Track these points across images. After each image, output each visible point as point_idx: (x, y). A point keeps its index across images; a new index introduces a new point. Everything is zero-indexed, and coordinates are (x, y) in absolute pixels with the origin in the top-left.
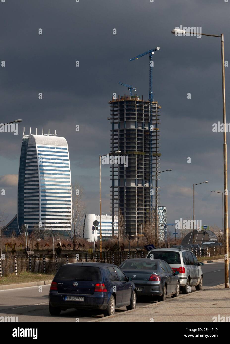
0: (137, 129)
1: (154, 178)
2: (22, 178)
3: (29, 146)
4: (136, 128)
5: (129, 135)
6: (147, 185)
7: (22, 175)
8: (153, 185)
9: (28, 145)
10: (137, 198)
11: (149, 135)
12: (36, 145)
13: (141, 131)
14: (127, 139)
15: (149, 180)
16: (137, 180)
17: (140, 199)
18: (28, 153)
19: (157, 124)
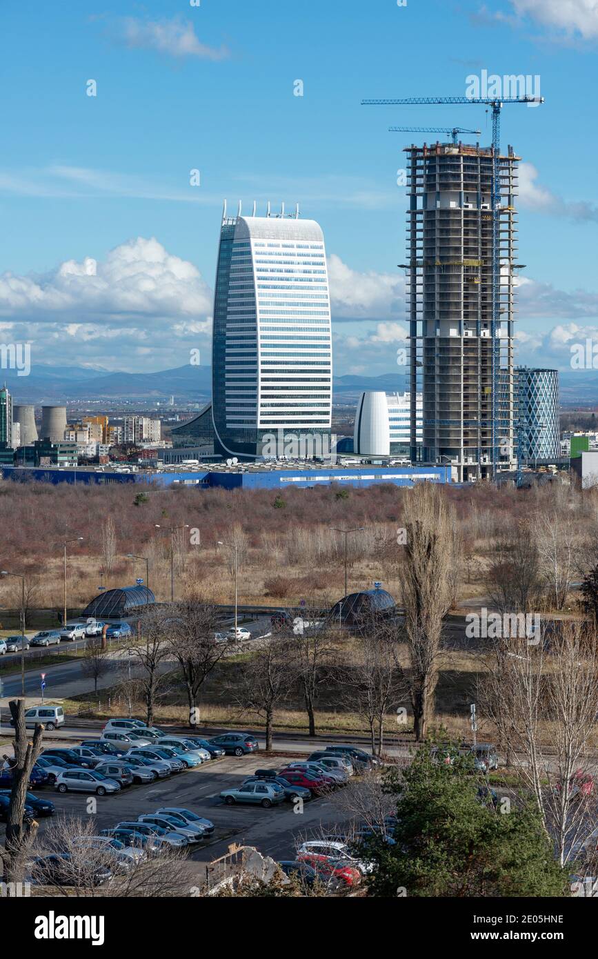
0: (463, 209)
1: (504, 317)
2: (221, 313)
3: (235, 242)
4: (463, 206)
5: (447, 222)
6: (486, 334)
7: (221, 305)
8: (501, 333)
9: (233, 239)
10: (462, 363)
11: (491, 223)
12: (250, 240)
13: (475, 213)
14: (442, 231)
15: (492, 321)
16: (462, 323)
17: (471, 364)
18: (234, 258)
19: (511, 196)
